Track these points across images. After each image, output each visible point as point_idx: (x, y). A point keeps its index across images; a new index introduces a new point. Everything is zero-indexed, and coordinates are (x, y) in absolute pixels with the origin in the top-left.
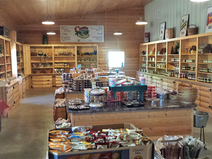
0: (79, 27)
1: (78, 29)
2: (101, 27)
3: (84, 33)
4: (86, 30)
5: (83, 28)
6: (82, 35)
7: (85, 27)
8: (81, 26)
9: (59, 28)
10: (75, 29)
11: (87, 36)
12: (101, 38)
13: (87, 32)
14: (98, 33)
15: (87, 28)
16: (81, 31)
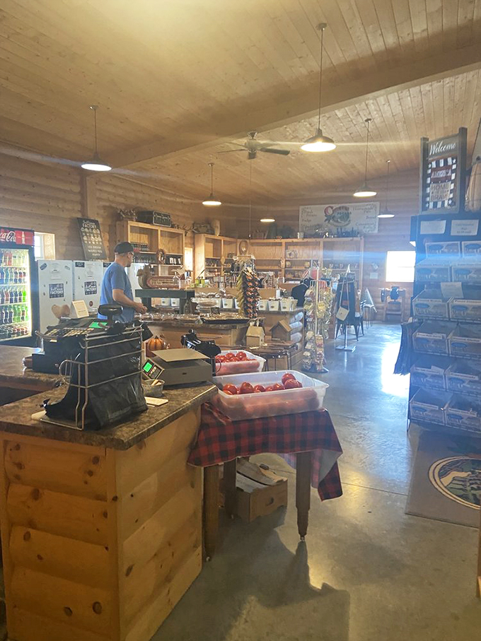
0: (332, 208)
1: (330, 211)
2: (375, 206)
3: (340, 218)
4: (344, 211)
5: (340, 208)
6: (337, 221)
7: (343, 207)
8: (335, 206)
9: (299, 211)
10: (326, 211)
11: (347, 222)
12: (372, 226)
13: (347, 215)
14: (367, 217)
15: (347, 209)
16: (336, 214)
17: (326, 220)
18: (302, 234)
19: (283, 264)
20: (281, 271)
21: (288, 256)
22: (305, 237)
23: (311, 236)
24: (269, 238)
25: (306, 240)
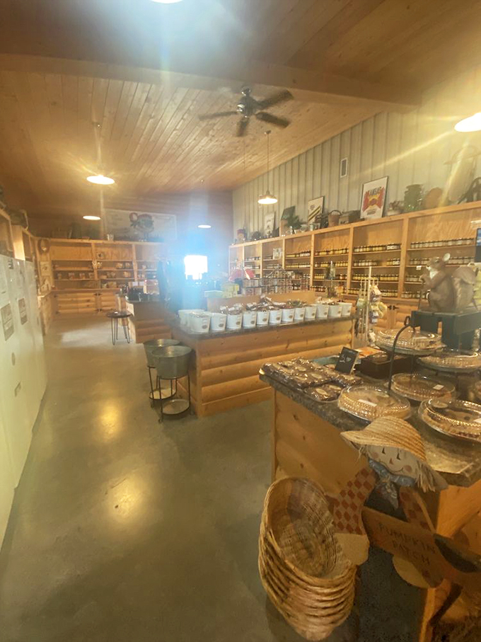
0: (136, 214)
1: (135, 217)
2: (173, 218)
4: (148, 219)
5: (144, 215)
6: (142, 228)
7: (146, 215)
8: (140, 213)
10: (131, 216)
11: (151, 229)
13: (151, 223)
15: (150, 217)
16: (140, 220)
17: (132, 225)
18: (112, 236)
19: (95, 264)
20: (93, 271)
21: (98, 257)
22: (115, 239)
23: (121, 239)
24: (73, 238)
25: (117, 242)
